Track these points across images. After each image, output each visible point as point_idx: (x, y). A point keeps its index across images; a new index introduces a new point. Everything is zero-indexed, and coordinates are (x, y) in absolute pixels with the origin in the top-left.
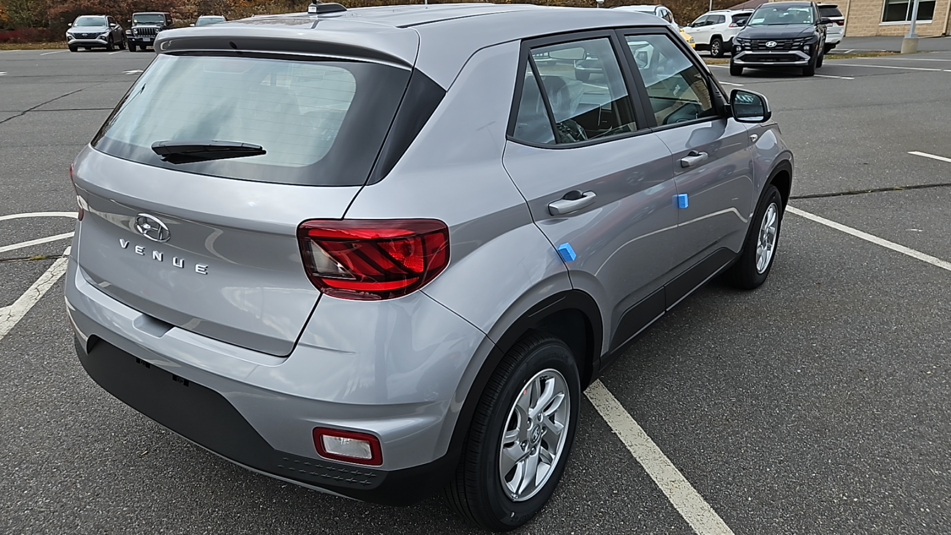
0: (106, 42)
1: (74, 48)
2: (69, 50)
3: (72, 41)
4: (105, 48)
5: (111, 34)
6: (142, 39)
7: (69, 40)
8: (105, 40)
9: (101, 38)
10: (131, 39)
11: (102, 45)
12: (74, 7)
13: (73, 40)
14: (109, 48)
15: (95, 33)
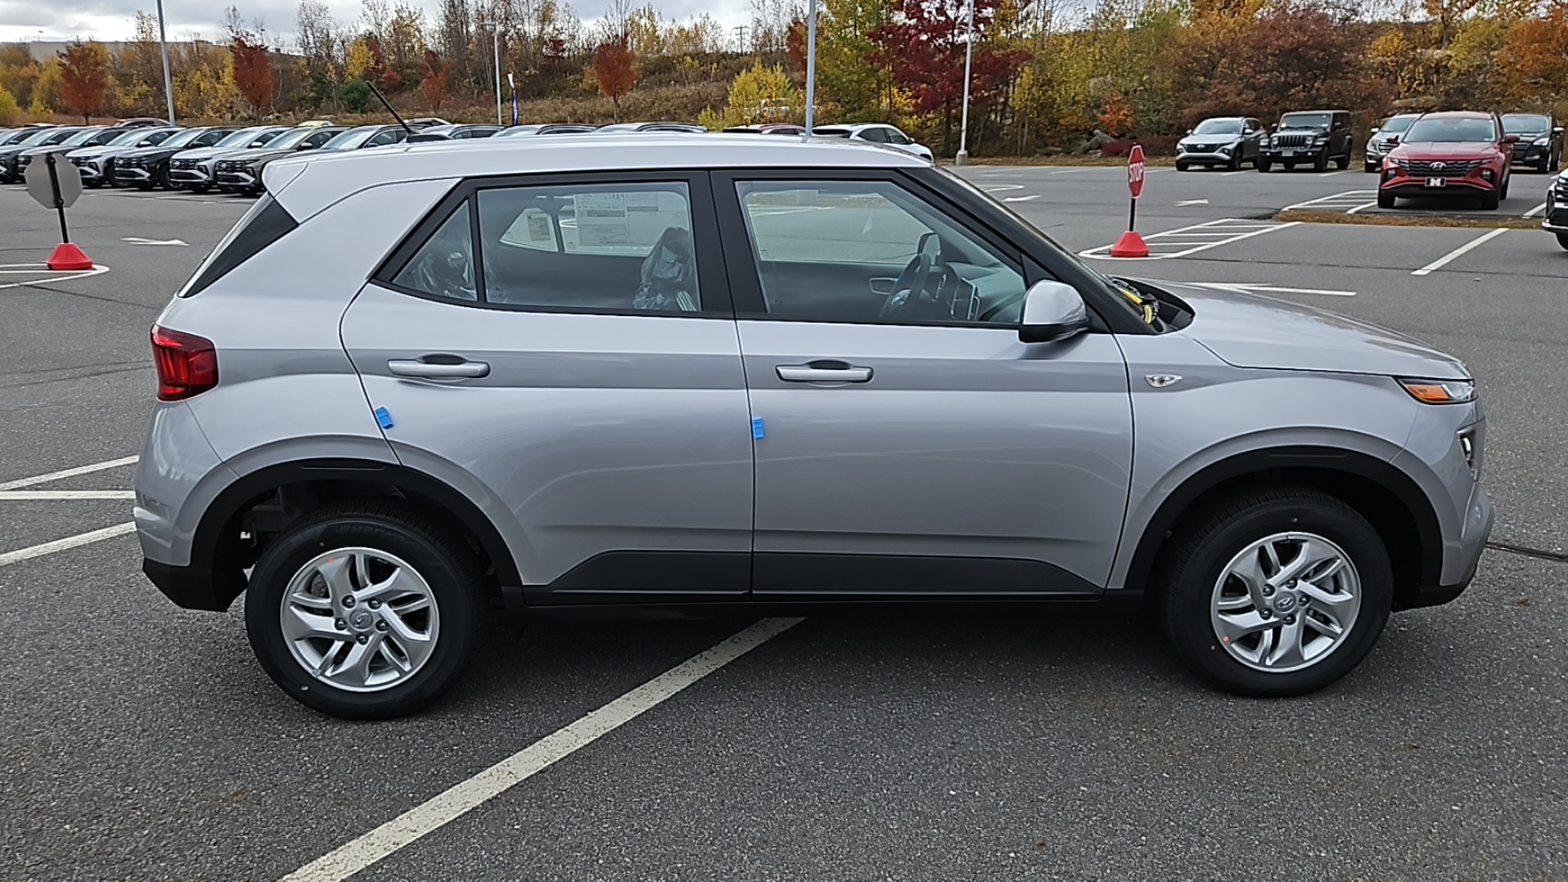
0: (1227, 157)
1: (1182, 166)
2: (1175, 169)
3: (1182, 155)
4: (1226, 166)
5: (1240, 145)
6: (1281, 153)
7: (1179, 153)
8: (1228, 154)
9: (1223, 151)
10: (1265, 153)
11: (1221, 161)
12: (1216, 105)
13: (1185, 154)
14: (1231, 166)
15: (1215, 145)
